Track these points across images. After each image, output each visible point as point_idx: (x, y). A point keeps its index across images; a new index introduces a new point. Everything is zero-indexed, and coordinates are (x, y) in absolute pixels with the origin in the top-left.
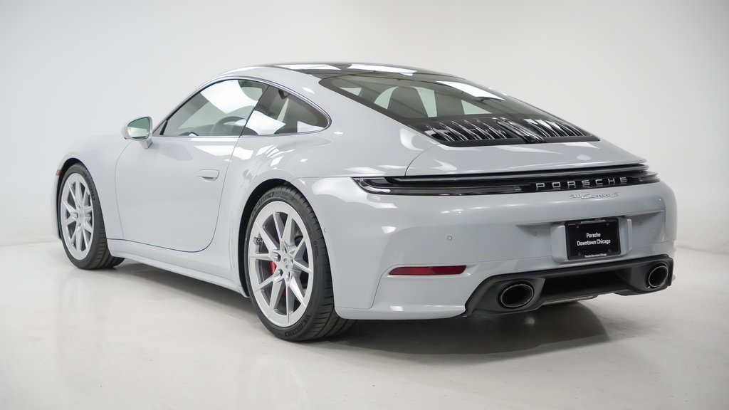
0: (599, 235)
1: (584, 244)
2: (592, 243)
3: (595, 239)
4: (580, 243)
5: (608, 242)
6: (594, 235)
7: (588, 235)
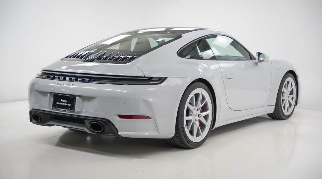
0: (66, 101)
1: (59, 103)
2: (63, 104)
3: (64, 102)
4: (57, 103)
5: (69, 105)
6: (64, 101)
7: (61, 100)
